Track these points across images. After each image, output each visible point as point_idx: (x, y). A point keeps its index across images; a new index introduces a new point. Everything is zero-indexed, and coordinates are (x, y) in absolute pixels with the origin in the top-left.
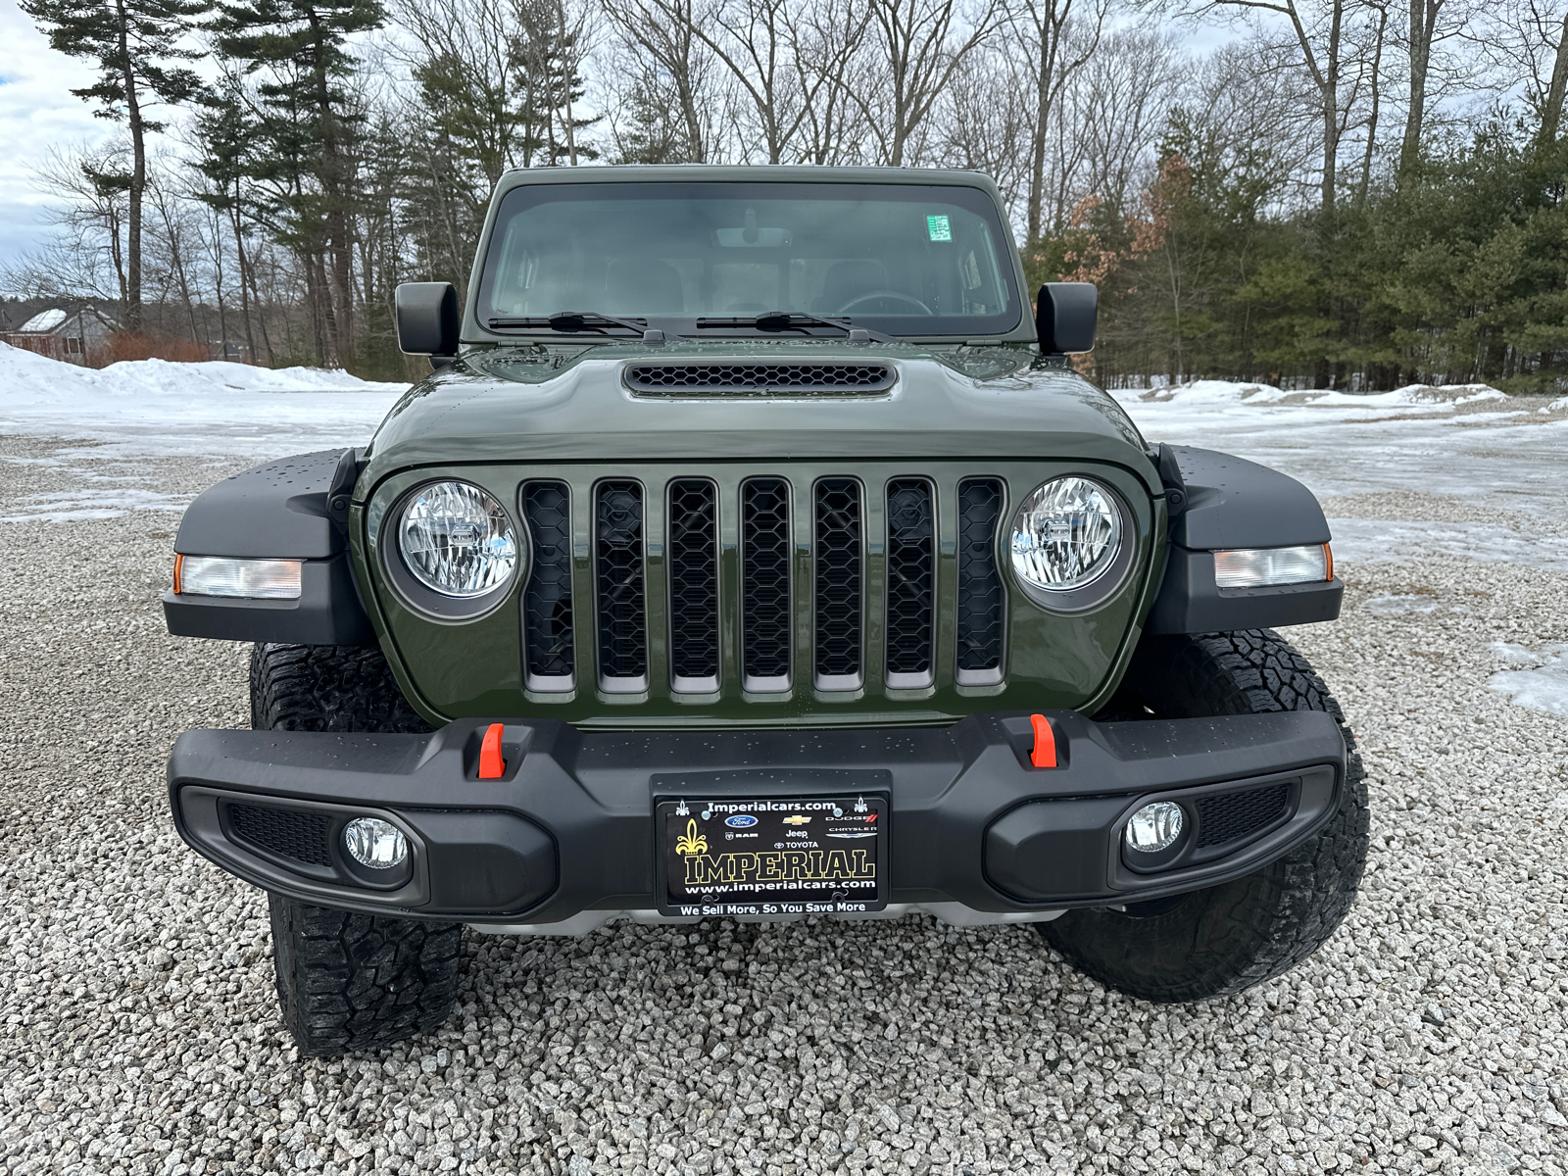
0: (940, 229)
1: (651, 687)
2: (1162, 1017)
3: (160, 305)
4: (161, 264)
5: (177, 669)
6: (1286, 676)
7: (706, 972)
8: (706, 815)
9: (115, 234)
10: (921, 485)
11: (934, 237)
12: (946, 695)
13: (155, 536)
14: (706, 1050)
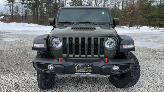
0: (103, 13)
1: (73, 55)
2: (121, 90)
3: (15, 16)
4: (16, 11)
5: (23, 57)
6: (132, 57)
7: (78, 85)
8: (77, 65)
9: (10, 7)
10: (97, 38)
11: (103, 14)
12: (99, 57)
13: (18, 43)
14: (78, 90)
